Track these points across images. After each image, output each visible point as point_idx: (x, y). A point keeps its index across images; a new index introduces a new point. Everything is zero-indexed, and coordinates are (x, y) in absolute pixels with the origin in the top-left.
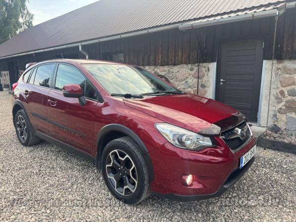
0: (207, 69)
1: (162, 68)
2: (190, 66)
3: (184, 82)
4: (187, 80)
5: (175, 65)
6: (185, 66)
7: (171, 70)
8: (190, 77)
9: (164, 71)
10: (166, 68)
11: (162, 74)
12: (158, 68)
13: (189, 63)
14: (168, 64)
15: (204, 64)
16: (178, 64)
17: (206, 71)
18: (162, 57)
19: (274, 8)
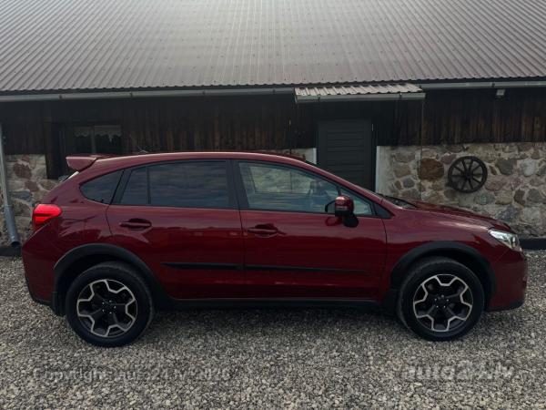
15: (298, 151)
18: (221, 138)
19: (419, 92)
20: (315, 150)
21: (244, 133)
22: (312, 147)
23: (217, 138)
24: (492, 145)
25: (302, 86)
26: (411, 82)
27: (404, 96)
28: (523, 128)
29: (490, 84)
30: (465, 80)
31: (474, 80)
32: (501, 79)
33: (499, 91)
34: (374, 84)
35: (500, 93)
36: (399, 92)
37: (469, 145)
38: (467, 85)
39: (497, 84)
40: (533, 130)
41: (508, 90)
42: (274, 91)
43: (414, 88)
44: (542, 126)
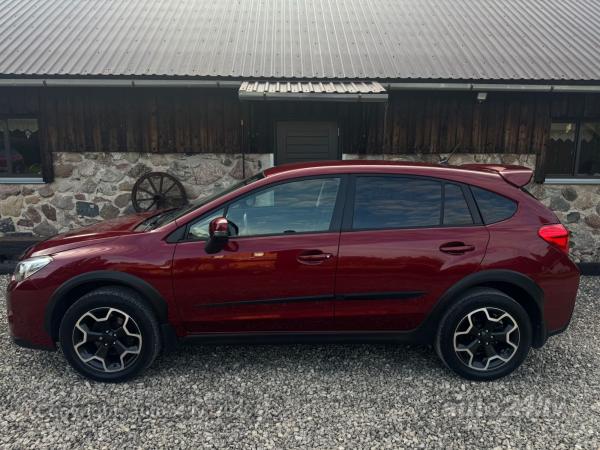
0: (257, 164)
1: (158, 158)
2: (223, 157)
3: (212, 186)
4: (219, 182)
5: (190, 153)
6: (214, 157)
7: (181, 163)
8: (226, 176)
9: (166, 165)
10: (169, 159)
11: (160, 171)
12: (147, 158)
13: (224, 152)
14: (174, 151)
15: (252, 156)
16: (198, 153)
17: (255, 167)
18: (159, 137)
19: (382, 92)
20: (272, 155)
21: (187, 134)
22: (268, 152)
23: (155, 138)
24: (473, 156)
25: (251, 80)
26: (378, 80)
27: (363, 96)
28: (507, 138)
29: (468, 86)
30: (440, 80)
31: (450, 81)
32: (481, 81)
33: (480, 94)
34: (336, 81)
35: (482, 97)
36: (359, 92)
37: (446, 156)
38: (443, 86)
39: (477, 87)
40: (518, 140)
41: (489, 93)
42: (218, 85)
43: (377, 88)
44: (528, 137)
